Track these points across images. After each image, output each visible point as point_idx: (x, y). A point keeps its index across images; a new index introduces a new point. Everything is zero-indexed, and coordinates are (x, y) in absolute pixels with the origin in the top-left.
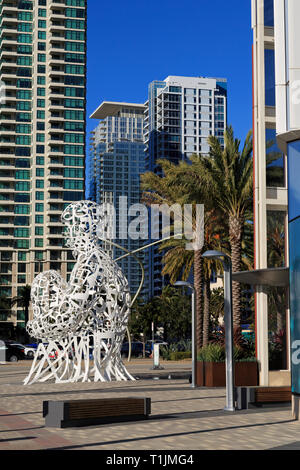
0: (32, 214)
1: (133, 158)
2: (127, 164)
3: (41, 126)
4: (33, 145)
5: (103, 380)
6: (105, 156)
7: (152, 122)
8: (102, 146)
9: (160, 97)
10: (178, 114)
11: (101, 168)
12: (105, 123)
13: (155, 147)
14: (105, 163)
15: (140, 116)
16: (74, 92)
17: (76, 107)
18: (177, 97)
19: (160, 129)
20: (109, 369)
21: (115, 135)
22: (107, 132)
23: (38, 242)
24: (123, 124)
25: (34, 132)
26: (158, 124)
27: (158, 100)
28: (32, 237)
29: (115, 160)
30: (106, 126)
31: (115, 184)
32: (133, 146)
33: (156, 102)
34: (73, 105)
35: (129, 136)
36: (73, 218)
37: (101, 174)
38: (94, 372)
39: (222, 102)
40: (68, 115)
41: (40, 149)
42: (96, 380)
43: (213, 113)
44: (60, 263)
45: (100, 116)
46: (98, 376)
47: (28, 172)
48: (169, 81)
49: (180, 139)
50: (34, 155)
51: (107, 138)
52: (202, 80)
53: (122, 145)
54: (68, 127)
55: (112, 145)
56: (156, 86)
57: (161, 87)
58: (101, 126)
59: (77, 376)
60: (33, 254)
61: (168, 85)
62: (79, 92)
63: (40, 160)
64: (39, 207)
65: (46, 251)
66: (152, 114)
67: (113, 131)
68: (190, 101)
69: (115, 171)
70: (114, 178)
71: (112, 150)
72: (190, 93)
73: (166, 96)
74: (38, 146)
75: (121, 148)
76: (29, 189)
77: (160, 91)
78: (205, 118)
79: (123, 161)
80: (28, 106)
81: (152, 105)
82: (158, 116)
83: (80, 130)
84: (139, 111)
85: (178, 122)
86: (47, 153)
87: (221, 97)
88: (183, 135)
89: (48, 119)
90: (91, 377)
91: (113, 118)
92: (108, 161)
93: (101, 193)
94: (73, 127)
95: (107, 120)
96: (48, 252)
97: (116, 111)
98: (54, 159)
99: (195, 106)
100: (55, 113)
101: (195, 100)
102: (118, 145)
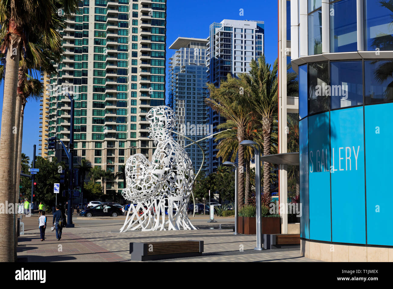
0: (129, 115)
1: (199, 77)
2: (194, 81)
3: (135, 54)
4: (130, 67)
5: (174, 229)
6: (180, 75)
7: (212, 51)
8: (177, 69)
9: (218, 34)
10: (230, 46)
11: (177, 84)
12: (179, 52)
13: (214, 69)
14: (179, 80)
15: (204, 47)
16: (158, 31)
17: (159, 41)
18: (229, 35)
19: (218, 56)
20: (178, 222)
22: (180, 59)
23: (133, 135)
24: (192, 53)
25: (130, 58)
26: (216, 53)
27: (216, 36)
28: (129, 131)
29: (186, 78)
30: (180, 55)
31: (186, 95)
32: (199, 68)
33: (215, 38)
34: (157, 39)
35: (195, 61)
36: (154, 118)
37: (177, 88)
38: (168, 224)
39: (261, 38)
40: (153, 46)
41: (134, 70)
42: (169, 229)
43: (254, 46)
44: (148, 149)
45: (175, 48)
46: (171, 226)
47: (126, 86)
48: (224, 23)
49: (231, 64)
50: (130, 74)
51: (181, 62)
52: (247, 22)
53: (191, 68)
54: (153, 55)
55: (184, 67)
56: (215, 27)
57: (219, 27)
58: (177, 54)
59: (157, 226)
60: (129, 143)
61: (223, 26)
62: (161, 31)
63: (134, 78)
64: (133, 110)
65: (138, 141)
66: (212, 46)
67: (185, 58)
68: (238, 37)
69: (186, 86)
70: (186, 91)
71: (184, 71)
72: (238, 31)
73: (222, 33)
74: (132, 68)
75: (190, 69)
76: (126, 98)
77: (217, 30)
78: (249, 49)
79: (192, 78)
80: (126, 40)
81: (212, 40)
82: (216, 47)
83: (162, 57)
84: (203, 44)
85: (230, 51)
86: (139, 73)
87: (260, 34)
88: (233, 61)
89: (139, 49)
90: (166, 227)
91: (185, 49)
92: (181, 79)
93: (177, 101)
94: (157, 55)
95: (181, 50)
96: (140, 142)
97: (187, 44)
98: (144, 77)
99: (242, 41)
100: (144, 45)
101: (242, 37)
102: (188, 67)
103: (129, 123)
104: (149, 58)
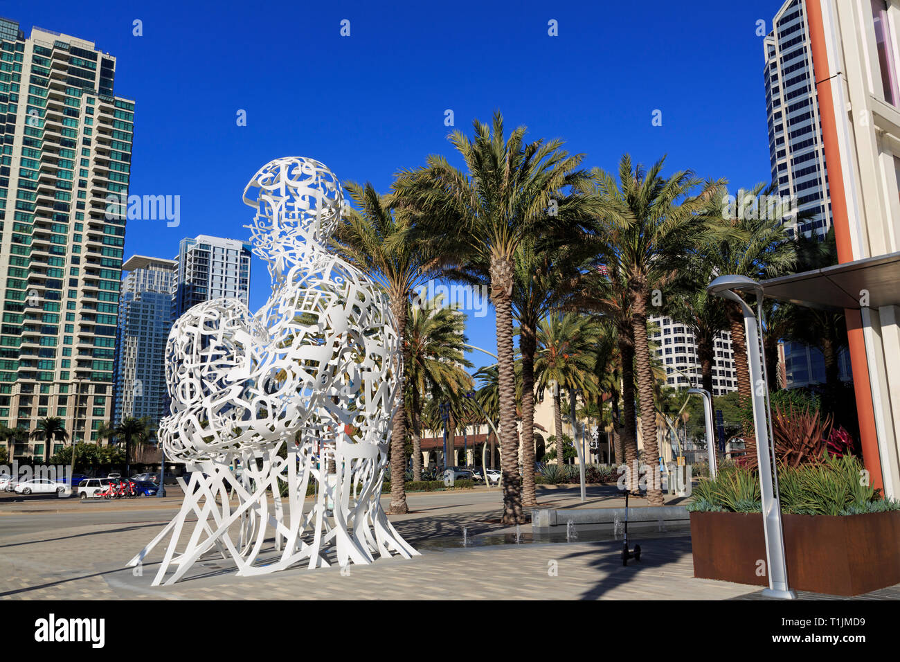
0: (60, 346)
1: (160, 307)
2: (153, 312)
3: (76, 260)
4: (66, 278)
6: (132, 304)
7: (182, 274)
8: (130, 295)
9: (191, 253)
10: (206, 268)
11: (127, 315)
12: (134, 274)
13: (183, 298)
14: (132, 310)
15: (168, 271)
16: (113, 231)
18: (207, 254)
19: (189, 281)
21: (143, 286)
22: (135, 283)
23: (64, 375)
24: (151, 276)
25: (68, 265)
26: (187, 276)
27: (189, 255)
28: (58, 370)
29: (141, 308)
30: (135, 277)
31: (139, 330)
32: (160, 297)
33: (186, 257)
35: (156, 287)
37: (127, 320)
39: (247, 262)
41: (74, 283)
43: (238, 271)
44: (87, 397)
45: (130, 268)
47: (58, 305)
48: (200, 239)
49: (207, 291)
50: (66, 288)
51: (135, 288)
52: (230, 241)
53: (150, 296)
54: (105, 263)
55: (140, 294)
56: (187, 243)
57: (192, 244)
58: (131, 276)
60: (57, 387)
61: (198, 243)
62: (119, 231)
63: (72, 294)
64: (67, 340)
65: (72, 384)
66: (182, 267)
67: (142, 282)
68: (218, 258)
69: (140, 318)
70: (140, 324)
71: (139, 299)
72: (218, 251)
73: (196, 252)
74: (71, 279)
75: (148, 297)
76: (57, 321)
77: (190, 247)
78: (231, 274)
79: (149, 309)
80: (64, 240)
81: (182, 259)
82: (188, 269)
84: (168, 266)
85: (206, 276)
86: (81, 286)
87: (246, 257)
88: (210, 288)
89: (84, 253)
91: (142, 270)
92: (134, 309)
93: (126, 337)
95: (136, 271)
96: (75, 386)
97: (146, 265)
98: (87, 293)
99: (223, 263)
100: (91, 248)
101: (223, 258)
102: (145, 295)
103: (59, 358)
104: (98, 266)
